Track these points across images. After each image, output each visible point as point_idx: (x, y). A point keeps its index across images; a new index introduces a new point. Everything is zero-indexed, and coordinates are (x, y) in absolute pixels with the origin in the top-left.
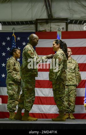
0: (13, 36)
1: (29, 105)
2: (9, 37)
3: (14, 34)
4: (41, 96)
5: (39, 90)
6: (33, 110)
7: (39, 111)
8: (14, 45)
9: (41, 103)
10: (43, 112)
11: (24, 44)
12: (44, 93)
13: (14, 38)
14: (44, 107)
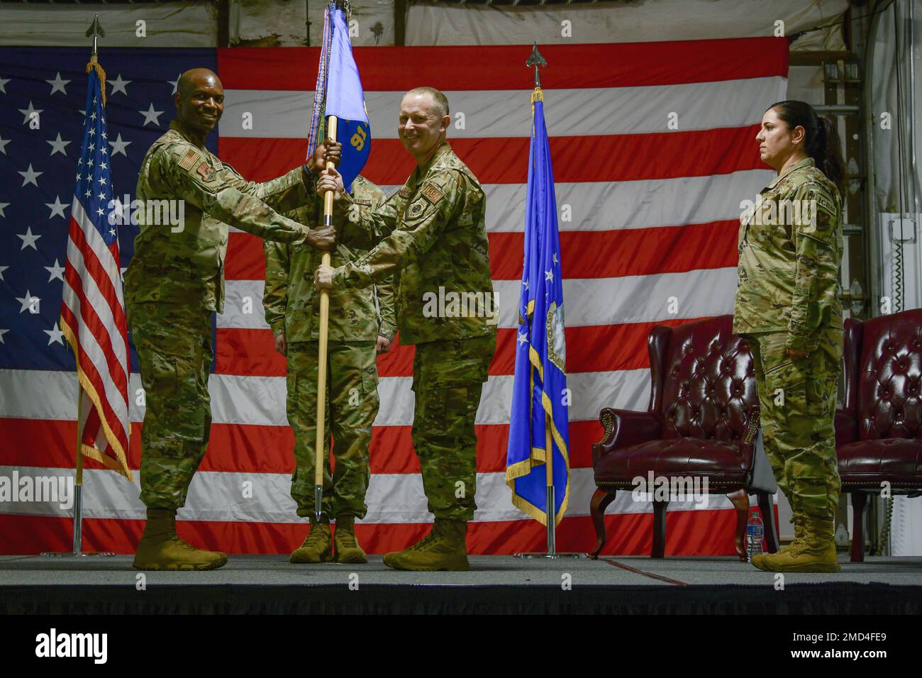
0: (89, 69)
1: (166, 467)
2: (63, 78)
3: (94, 60)
4: (247, 422)
5: (241, 387)
6: (205, 506)
7: (236, 509)
8: (95, 124)
9: (249, 464)
10: (263, 513)
11: (152, 116)
12: (266, 406)
13: (99, 81)
14: (266, 488)
